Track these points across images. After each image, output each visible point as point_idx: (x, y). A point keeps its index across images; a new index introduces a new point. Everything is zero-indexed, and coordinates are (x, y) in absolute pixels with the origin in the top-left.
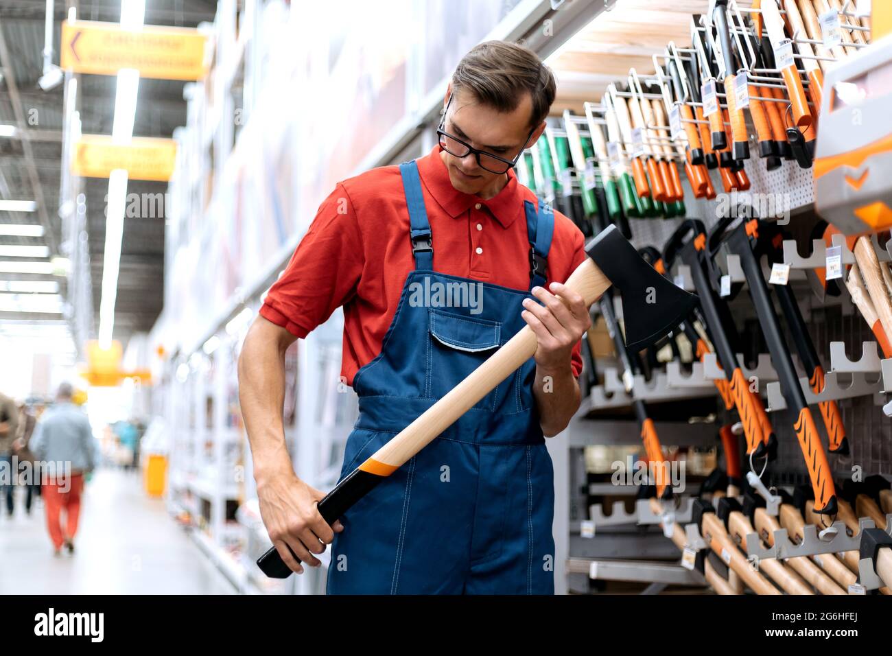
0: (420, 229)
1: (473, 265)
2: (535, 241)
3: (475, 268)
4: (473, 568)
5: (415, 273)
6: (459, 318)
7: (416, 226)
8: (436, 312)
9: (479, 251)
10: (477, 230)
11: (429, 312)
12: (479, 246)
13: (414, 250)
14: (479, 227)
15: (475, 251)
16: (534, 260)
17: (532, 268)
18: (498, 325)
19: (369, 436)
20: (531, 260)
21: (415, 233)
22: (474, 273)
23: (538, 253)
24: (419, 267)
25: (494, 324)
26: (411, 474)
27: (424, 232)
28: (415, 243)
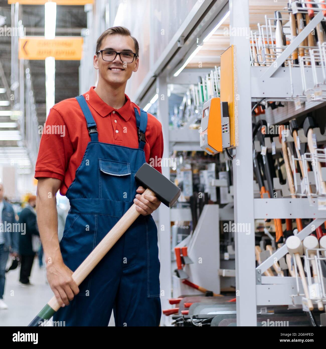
0: (92, 124)
1: (116, 137)
2: (140, 126)
3: (116, 139)
4: (124, 271)
5: (91, 143)
6: (112, 162)
7: (89, 122)
8: (102, 160)
9: (117, 131)
10: (115, 122)
11: (98, 160)
12: (117, 129)
13: (89, 133)
14: (116, 121)
15: (115, 132)
16: (140, 135)
17: (139, 138)
18: (128, 164)
19: (76, 216)
20: (138, 135)
21: (90, 125)
22: (116, 141)
23: (141, 131)
24: (92, 140)
25: (127, 164)
26: (96, 232)
27: (93, 125)
28: (90, 130)
